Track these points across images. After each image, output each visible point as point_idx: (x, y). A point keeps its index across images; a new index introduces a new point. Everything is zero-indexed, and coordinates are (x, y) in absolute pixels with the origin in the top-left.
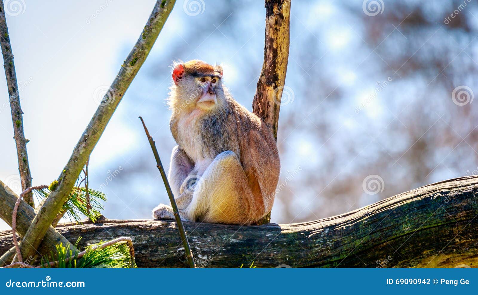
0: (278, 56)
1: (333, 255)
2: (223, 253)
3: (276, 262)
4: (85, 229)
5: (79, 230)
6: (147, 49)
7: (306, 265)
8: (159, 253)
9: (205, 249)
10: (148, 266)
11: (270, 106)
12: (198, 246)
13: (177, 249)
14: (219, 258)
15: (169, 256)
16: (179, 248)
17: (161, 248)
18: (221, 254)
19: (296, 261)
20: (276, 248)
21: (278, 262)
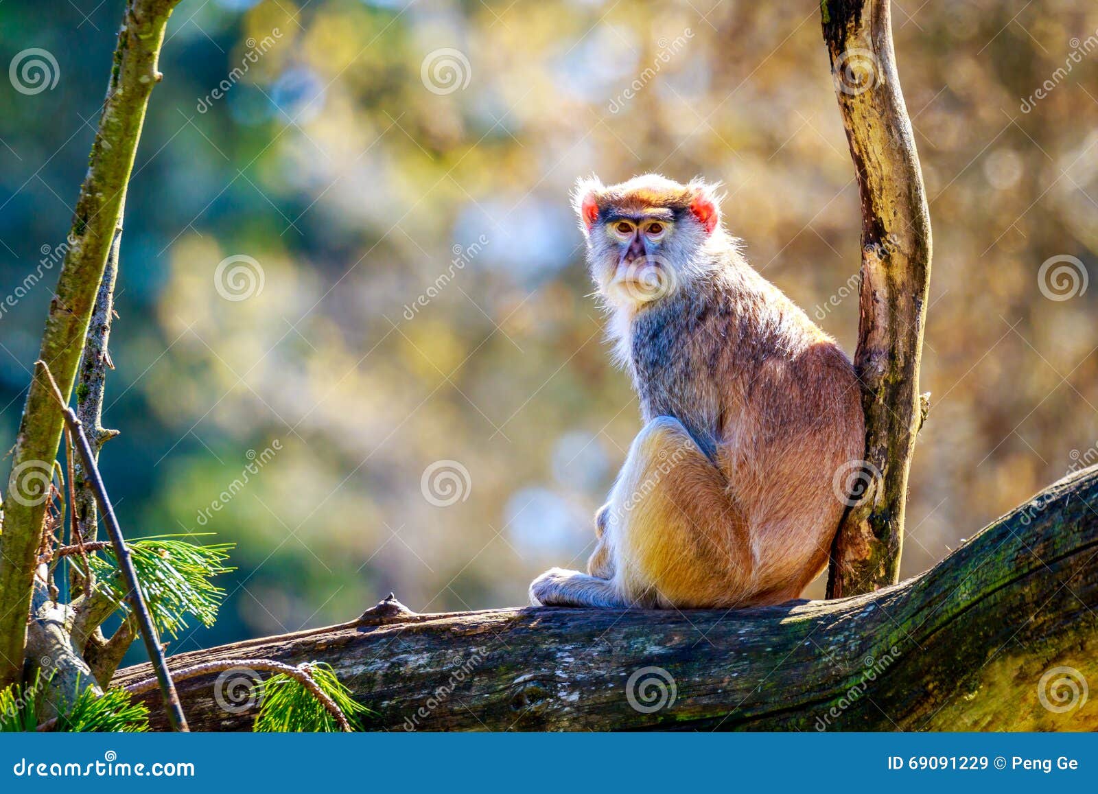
0: (869, 174)
1: (851, 673)
2: (616, 684)
3: (732, 697)
4: (323, 642)
5: (311, 646)
6: (100, 191)
7: (798, 702)
8: (474, 692)
9: (579, 676)
10: (443, 726)
11: (877, 302)
12: (565, 670)
13: (514, 679)
14: (606, 697)
15: (495, 697)
16: (519, 676)
17: (480, 680)
18: (611, 685)
19: (776, 694)
20: (741, 663)
21: (737, 699)
